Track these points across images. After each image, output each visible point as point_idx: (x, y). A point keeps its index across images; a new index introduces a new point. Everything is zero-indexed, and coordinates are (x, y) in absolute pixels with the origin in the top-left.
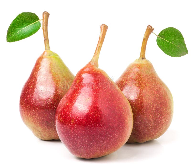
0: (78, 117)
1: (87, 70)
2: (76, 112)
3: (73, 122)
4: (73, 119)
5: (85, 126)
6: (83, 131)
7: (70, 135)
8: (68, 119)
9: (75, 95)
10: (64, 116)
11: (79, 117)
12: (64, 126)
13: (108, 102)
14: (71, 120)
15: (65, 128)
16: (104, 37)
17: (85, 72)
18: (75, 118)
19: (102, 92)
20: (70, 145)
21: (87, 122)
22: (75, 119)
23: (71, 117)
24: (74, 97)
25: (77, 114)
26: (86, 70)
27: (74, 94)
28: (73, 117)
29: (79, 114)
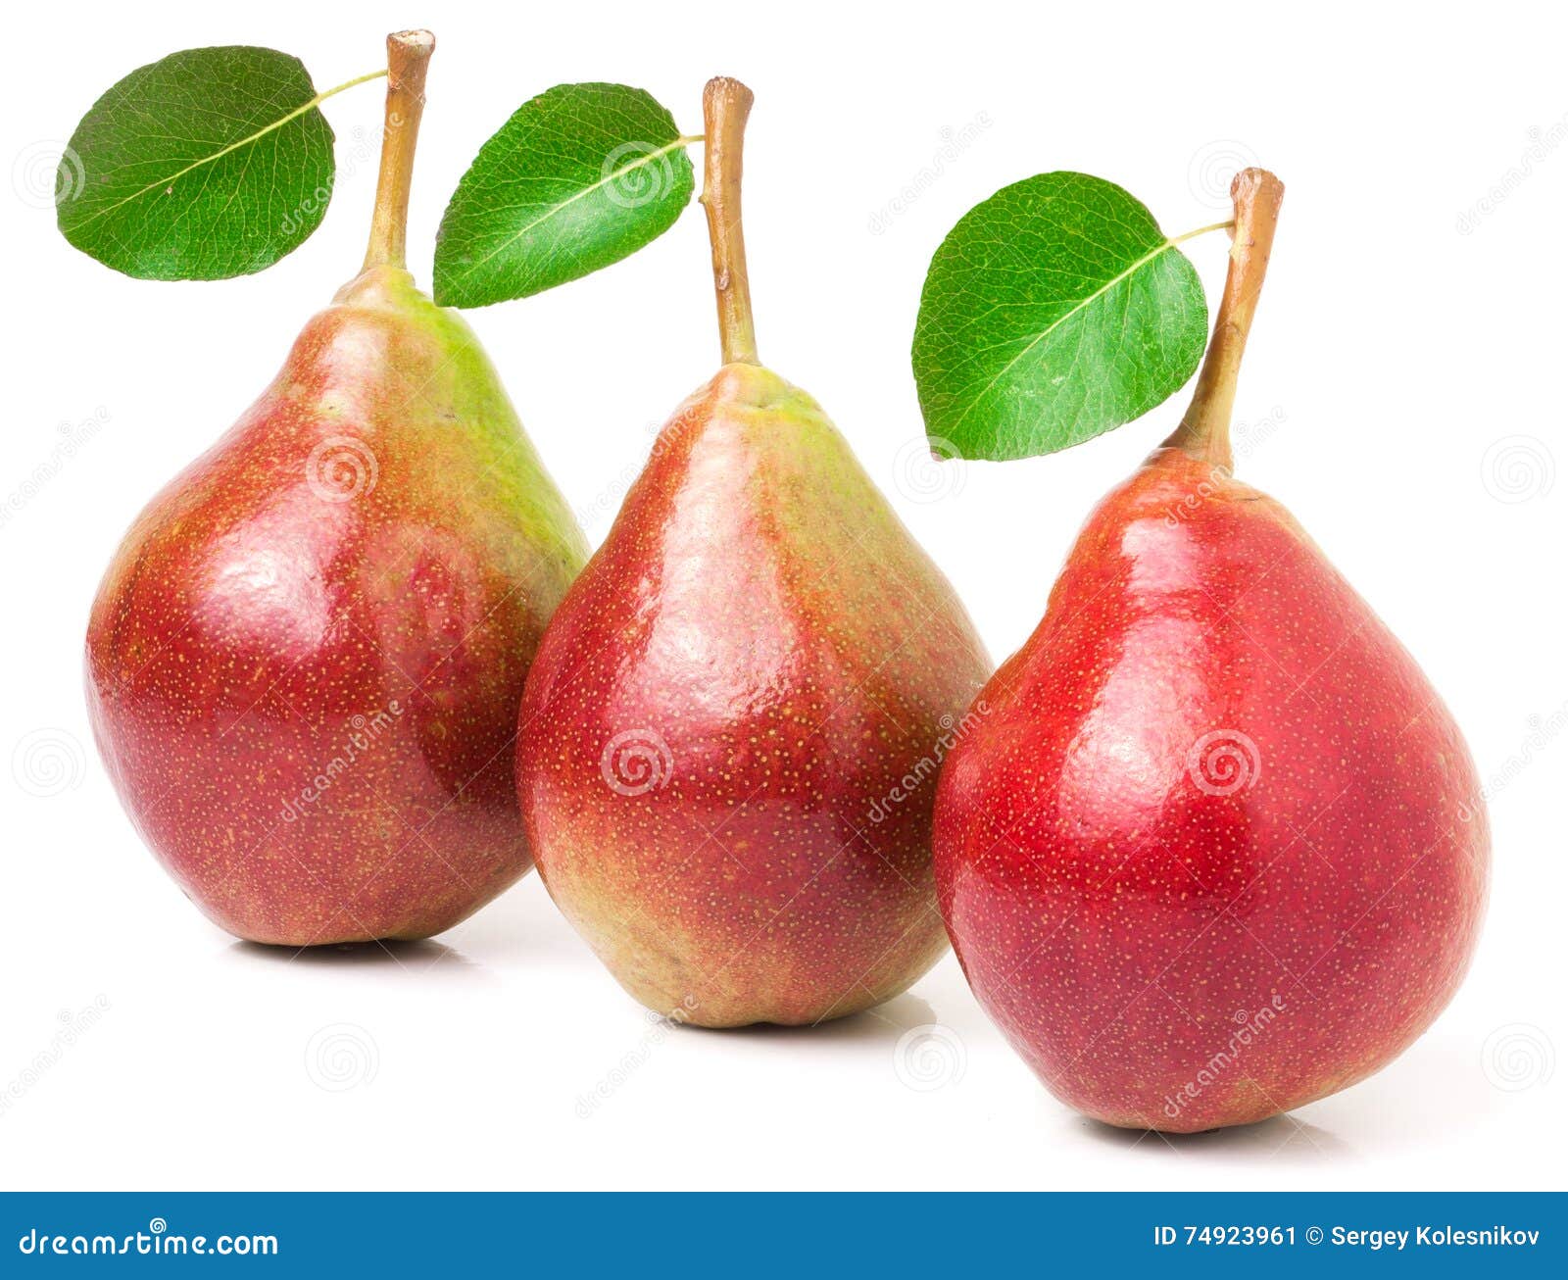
0: (1133, 836)
1: (1166, 497)
2: (1123, 794)
5: (1193, 893)
7: (1074, 966)
8: (1057, 849)
9: (1096, 679)
10: (1026, 828)
12: (1025, 903)
13: (1342, 722)
15: (1036, 914)
16: (1265, 259)
17: (1154, 514)
18: (1113, 839)
19: (1291, 650)
20: (1069, 1036)
21: (1205, 867)
22: (1111, 846)
23: (1084, 835)
24: (1089, 690)
25: (1131, 808)
26: (1155, 500)
27: (1087, 671)
28: (1096, 833)
29: (1143, 809)
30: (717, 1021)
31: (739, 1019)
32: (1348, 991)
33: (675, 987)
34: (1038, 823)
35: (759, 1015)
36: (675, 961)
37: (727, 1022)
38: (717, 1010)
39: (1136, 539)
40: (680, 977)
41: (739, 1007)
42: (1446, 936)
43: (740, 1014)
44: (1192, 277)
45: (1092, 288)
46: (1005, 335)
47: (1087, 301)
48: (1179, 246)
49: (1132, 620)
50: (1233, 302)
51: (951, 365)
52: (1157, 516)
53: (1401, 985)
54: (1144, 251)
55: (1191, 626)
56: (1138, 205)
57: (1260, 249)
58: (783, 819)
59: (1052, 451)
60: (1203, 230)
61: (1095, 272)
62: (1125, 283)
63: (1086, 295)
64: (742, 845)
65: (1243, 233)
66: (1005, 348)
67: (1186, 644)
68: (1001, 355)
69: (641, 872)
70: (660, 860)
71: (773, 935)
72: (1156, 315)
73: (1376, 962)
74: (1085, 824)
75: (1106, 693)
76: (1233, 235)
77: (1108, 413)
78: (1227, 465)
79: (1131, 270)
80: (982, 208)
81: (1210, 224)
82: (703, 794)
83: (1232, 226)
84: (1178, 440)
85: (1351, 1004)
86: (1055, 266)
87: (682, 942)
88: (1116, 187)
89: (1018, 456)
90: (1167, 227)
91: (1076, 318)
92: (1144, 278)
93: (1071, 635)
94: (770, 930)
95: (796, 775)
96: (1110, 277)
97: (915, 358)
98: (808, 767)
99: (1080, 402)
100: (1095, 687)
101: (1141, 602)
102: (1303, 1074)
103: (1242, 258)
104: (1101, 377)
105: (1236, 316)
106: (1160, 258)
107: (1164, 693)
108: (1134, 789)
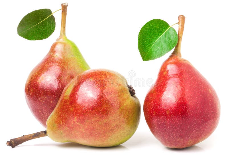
32: (204, 127)
34: (159, 107)
39: (169, 67)
44: (175, 31)
45: (161, 34)
46: (150, 43)
47: (161, 36)
48: (172, 27)
49: (170, 78)
50: (180, 34)
51: (144, 48)
52: (172, 64)
53: (210, 126)
54: (167, 28)
55: (178, 79)
56: (166, 22)
57: (183, 26)
59: (160, 57)
60: (175, 24)
61: (161, 32)
62: (165, 33)
63: (160, 35)
65: (180, 24)
67: (178, 81)
68: (150, 46)
72: (170, 37)
74: (166, 107)
76: (179, 24)
77: (166, 51)
79: (166, 31)
80: (144, 26)
83: (179, 23)
84: (174, 53)
85: (204, 129)
86: (155, 32)
88: (162, 20)
89: (155, 59)
90: (170, 25)
91: (160, 39)
92: (168, 32)
93: (161, 81)
96: (163, 32)
99: (162, 50)
100: (166, 88)
101: (171, 76)
102: (198, 139)
103: (180, 27)
104: (165, 46)
105: (180, 35)
106: (170, 28)
107: (175, 88)
108: (172, 102)
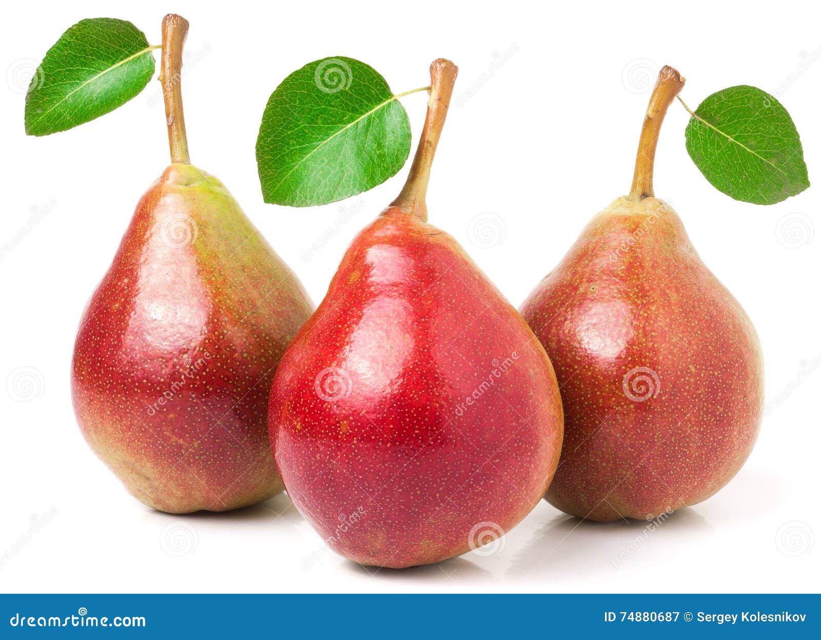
0: (363, 413)
1: (389, 233)
2: (358, 391)
3: (344, 428)
4: (346, 417)
5: (394, 444)
6: (383, 464)
7: (334, 481)
8: (324, 420)
9: (347, 330)
10: (309, 408)
11: (367, 412)
12: (308, 448)
13: (476, 353)
14: (338, 422)
15: (314, 454)
16: (447, 107)
17: (381, 241)
18: (352, 415)
19: (450, 314)
20: (333, 517)
21: (400, 429)
22: (351, 418)
23: (338, 412)
24: (343, 335)
25: (361, 398)
26: (383, 235)
27: (343, 325)
28: (344, 411)
29: (368, 399)
30: (177, 510)
31: (187, 510)
32: (481, 494)
33: (151, 492)
34: (315, 406)
35: (196, 506)
36: (148, 479)
37: (182, 511)
38: (174, 504)
39: (374, 255)
40: (151, 486)
41: (185, 503)
42: (533, 466)
43: (185, 506)
44: (405, 117)
45: (352, 119)
46: (305, 140)
47: (349, 126)
48: (400, 99)
49: (367, 299)
50: (428, 130)
51: (276, 155)
52: (383, 243)
53: (508, 492)
54: (381, 101)
55: (397, 301)
56: (379, 76)
57: (444, 101)
58: (192, 401)
59: (324, 203)
60: (413, 92)
61: (354, 110)
62: (369, 118)
63: (349, 122)
64: (171, 416)
65: (435, 93)
66: (305, 148)
67: (394, 311)
68: (302, 152)
69: (123, 432)
70: (132, 425)
71: (193, 463)
72: (384, 136)
73: (493, 480)
74: (338, 406)
75: (353, 336)
76: (430, 94)
77: (354, 185)
78: (423, 216)
79: (373, 111)
80: (297, 73)
81: (418, 88)
82: (150, 390)
83: (429, 89)
84: (397, 203)
85: (480, 502)
86: (333, 106)
87: (148, 468)
88: (368, 66)
89: (307, 205)
90: (394, 88)
91: (343, 135)
92: (380, 115)
93: (336, 307)
94: (191, 460)
95: (198, 377)
96: (362, 114)
97: (258, 150)
98: (204, 373)
99: (341, 179)
100: (346, 333)
101: (372, 289)
102: (457, 538)
103: (434, 107)
104: (352, 168)
105: (430, 137)
106: (390, 104)
107: (382, 338)
108: (364, 388)
